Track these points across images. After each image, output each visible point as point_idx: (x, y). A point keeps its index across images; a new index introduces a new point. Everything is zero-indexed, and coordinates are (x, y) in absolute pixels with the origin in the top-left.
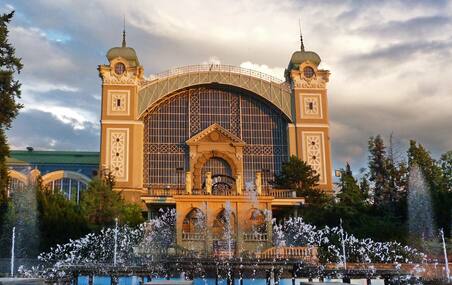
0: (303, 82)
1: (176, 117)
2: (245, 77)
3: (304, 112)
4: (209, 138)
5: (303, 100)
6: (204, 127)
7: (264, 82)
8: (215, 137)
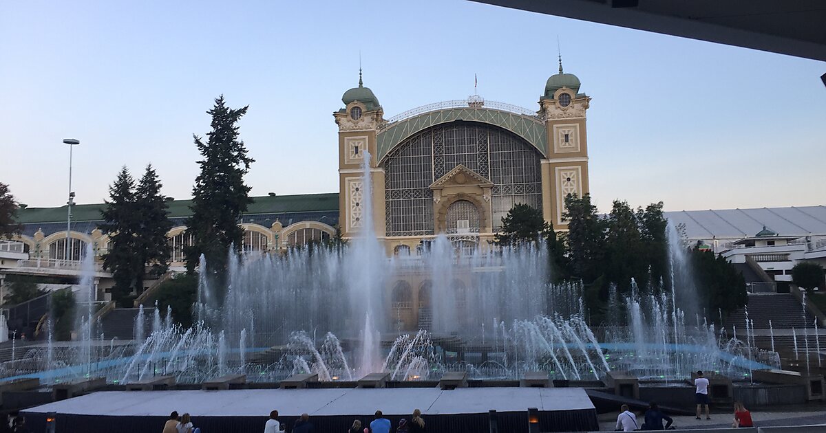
0: (559, 111)
1: (419, 160)
2: (492, 111)
3: (558, 145)
4: (453, 180)
5: (558, 132)
6: (450, 168)
7: (514, 115)
8: (461, 179)
